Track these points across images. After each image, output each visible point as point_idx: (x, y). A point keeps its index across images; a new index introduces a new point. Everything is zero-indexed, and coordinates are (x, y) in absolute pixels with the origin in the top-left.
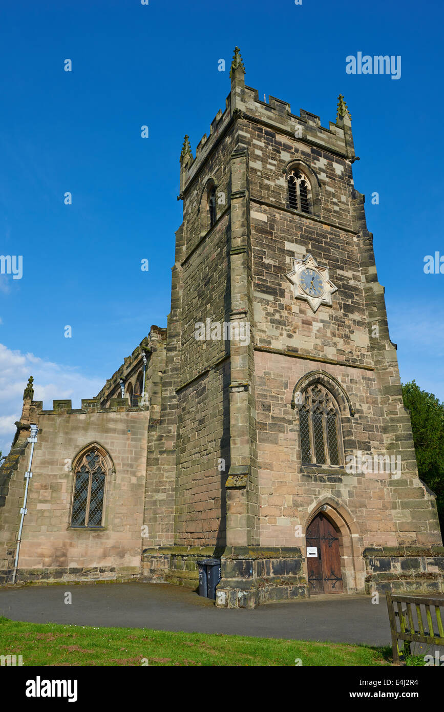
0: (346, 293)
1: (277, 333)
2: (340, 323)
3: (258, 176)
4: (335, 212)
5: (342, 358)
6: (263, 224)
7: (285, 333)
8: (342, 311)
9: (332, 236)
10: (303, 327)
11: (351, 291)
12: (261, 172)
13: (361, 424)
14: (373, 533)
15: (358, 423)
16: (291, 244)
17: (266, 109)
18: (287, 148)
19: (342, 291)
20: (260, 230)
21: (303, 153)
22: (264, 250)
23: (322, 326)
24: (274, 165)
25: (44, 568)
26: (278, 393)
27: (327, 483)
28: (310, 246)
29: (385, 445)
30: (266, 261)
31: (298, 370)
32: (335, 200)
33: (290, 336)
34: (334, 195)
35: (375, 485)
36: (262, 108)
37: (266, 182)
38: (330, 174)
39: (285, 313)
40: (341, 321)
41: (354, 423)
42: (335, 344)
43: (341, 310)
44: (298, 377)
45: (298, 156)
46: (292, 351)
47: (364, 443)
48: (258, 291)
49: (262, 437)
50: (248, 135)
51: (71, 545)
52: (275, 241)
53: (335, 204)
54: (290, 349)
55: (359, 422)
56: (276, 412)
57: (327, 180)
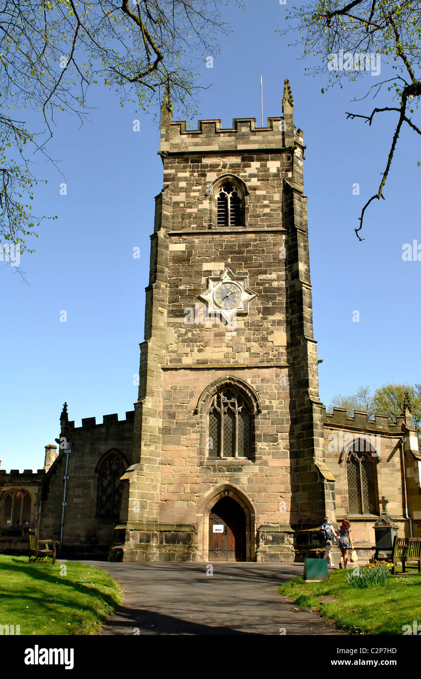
0: (268, 296)
1: (188, 350)
2: (256, 327)
3: (181, 208)
4: (264, 215)
5: (256, 361)
6: (180, 253)
7: (196, 349)
8: (261, 315)
9: (256, 243)
10: (215, 340)
11: (273, 292)
12: (184, 202)
13: (269, 419)
14: (271, 513)
15: (266, 419)
16: (209, 264)
17: (192, 137)
18: (213, 167)
19: (262, 296)
20: (177, 260)
21: (232, 166)
22: (180, 278)
23: (236, 335)
24: (199, 191)
25: (81, 545)
26: (183, 402)
27: (227, 473)
28: (229, 260)
29: (296, 435)
30: (182, 288)
31: (206, 379)
32: (266, 202)
33: (200, 351)
34: (265, 198)
35: (279, 472)
36: (188, 137)
37: (189, 210)
38: (263, 176)
39: (196, 332)
40: (258, 325)
41: (261, 419)
42: (249, 350)
43: (258, 315)
44: (204, 386)
45: (226, 171)
46: (203, 363)
47: (271, 435)
48: (172, 317)
49: (165, 440)
50: (173, 171)
51: (99, 529)
52: (192, 266)
53: (266, 206)
54: (200, 362)
55: (267, 417)
56: (180, 418)
57: (259, 183)
